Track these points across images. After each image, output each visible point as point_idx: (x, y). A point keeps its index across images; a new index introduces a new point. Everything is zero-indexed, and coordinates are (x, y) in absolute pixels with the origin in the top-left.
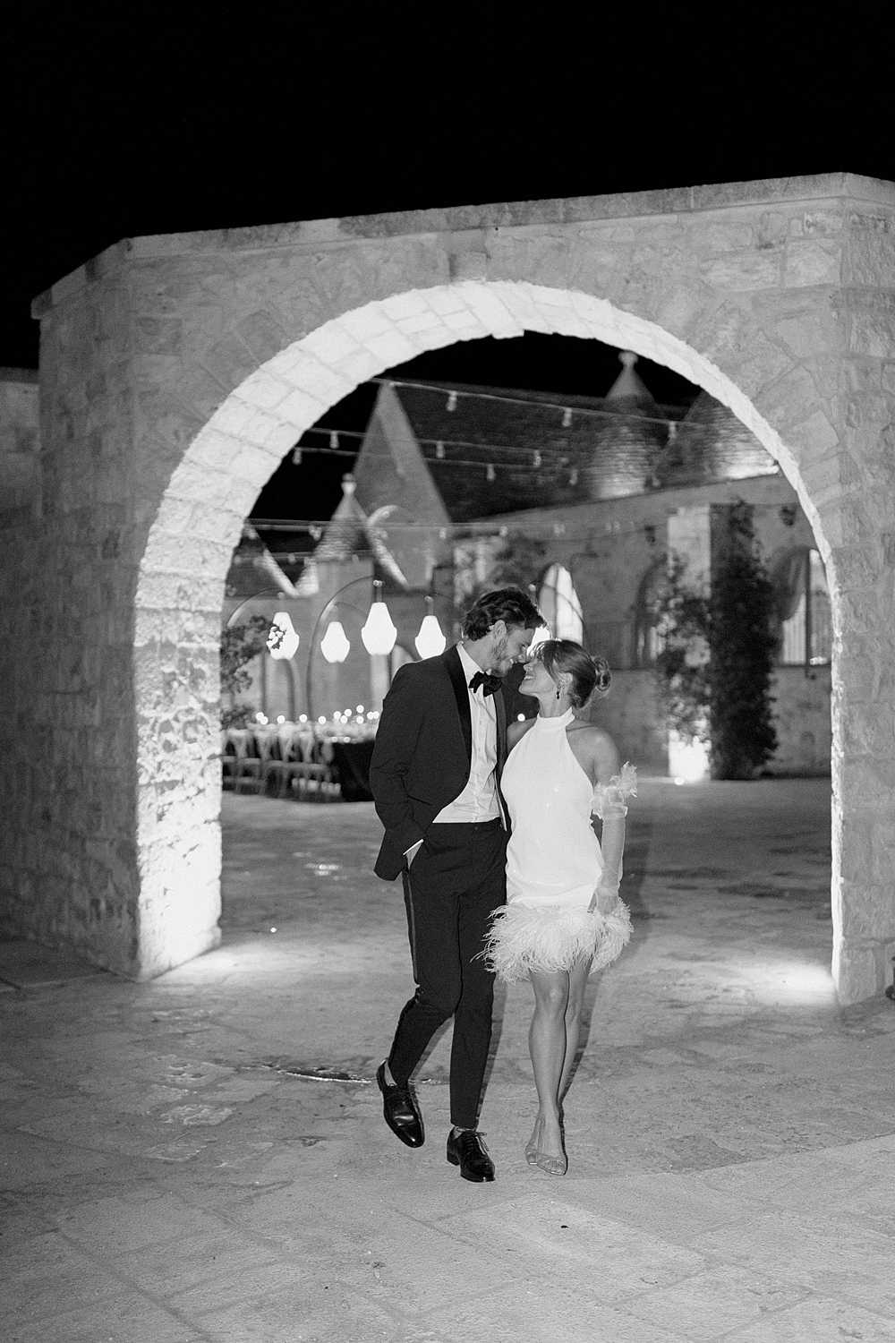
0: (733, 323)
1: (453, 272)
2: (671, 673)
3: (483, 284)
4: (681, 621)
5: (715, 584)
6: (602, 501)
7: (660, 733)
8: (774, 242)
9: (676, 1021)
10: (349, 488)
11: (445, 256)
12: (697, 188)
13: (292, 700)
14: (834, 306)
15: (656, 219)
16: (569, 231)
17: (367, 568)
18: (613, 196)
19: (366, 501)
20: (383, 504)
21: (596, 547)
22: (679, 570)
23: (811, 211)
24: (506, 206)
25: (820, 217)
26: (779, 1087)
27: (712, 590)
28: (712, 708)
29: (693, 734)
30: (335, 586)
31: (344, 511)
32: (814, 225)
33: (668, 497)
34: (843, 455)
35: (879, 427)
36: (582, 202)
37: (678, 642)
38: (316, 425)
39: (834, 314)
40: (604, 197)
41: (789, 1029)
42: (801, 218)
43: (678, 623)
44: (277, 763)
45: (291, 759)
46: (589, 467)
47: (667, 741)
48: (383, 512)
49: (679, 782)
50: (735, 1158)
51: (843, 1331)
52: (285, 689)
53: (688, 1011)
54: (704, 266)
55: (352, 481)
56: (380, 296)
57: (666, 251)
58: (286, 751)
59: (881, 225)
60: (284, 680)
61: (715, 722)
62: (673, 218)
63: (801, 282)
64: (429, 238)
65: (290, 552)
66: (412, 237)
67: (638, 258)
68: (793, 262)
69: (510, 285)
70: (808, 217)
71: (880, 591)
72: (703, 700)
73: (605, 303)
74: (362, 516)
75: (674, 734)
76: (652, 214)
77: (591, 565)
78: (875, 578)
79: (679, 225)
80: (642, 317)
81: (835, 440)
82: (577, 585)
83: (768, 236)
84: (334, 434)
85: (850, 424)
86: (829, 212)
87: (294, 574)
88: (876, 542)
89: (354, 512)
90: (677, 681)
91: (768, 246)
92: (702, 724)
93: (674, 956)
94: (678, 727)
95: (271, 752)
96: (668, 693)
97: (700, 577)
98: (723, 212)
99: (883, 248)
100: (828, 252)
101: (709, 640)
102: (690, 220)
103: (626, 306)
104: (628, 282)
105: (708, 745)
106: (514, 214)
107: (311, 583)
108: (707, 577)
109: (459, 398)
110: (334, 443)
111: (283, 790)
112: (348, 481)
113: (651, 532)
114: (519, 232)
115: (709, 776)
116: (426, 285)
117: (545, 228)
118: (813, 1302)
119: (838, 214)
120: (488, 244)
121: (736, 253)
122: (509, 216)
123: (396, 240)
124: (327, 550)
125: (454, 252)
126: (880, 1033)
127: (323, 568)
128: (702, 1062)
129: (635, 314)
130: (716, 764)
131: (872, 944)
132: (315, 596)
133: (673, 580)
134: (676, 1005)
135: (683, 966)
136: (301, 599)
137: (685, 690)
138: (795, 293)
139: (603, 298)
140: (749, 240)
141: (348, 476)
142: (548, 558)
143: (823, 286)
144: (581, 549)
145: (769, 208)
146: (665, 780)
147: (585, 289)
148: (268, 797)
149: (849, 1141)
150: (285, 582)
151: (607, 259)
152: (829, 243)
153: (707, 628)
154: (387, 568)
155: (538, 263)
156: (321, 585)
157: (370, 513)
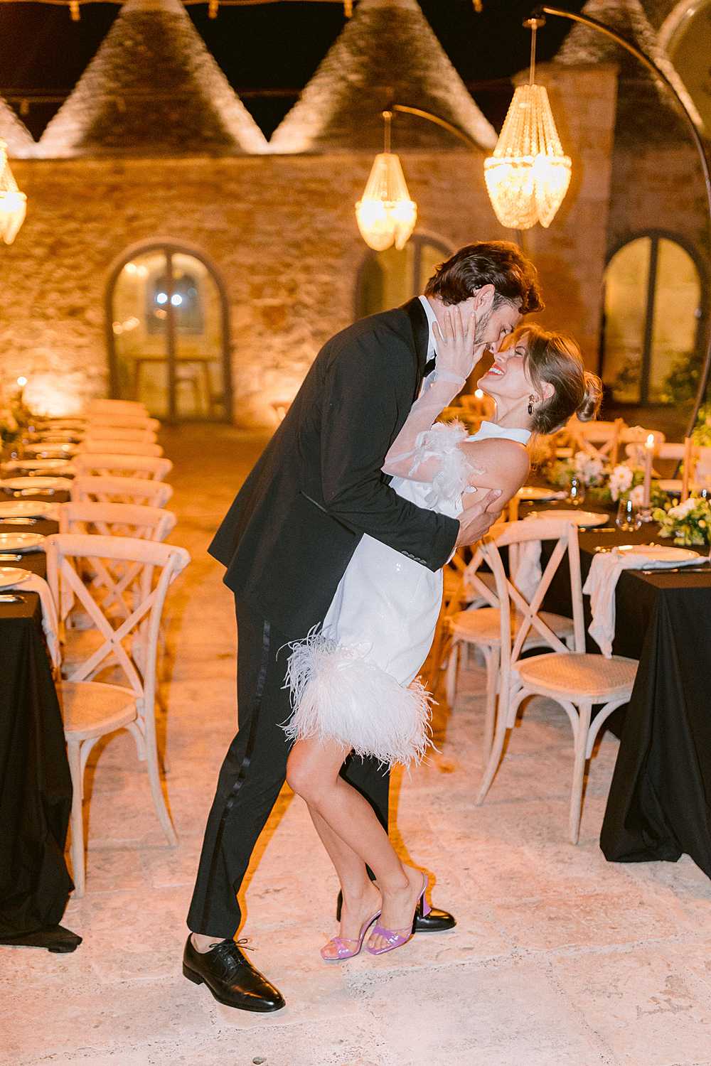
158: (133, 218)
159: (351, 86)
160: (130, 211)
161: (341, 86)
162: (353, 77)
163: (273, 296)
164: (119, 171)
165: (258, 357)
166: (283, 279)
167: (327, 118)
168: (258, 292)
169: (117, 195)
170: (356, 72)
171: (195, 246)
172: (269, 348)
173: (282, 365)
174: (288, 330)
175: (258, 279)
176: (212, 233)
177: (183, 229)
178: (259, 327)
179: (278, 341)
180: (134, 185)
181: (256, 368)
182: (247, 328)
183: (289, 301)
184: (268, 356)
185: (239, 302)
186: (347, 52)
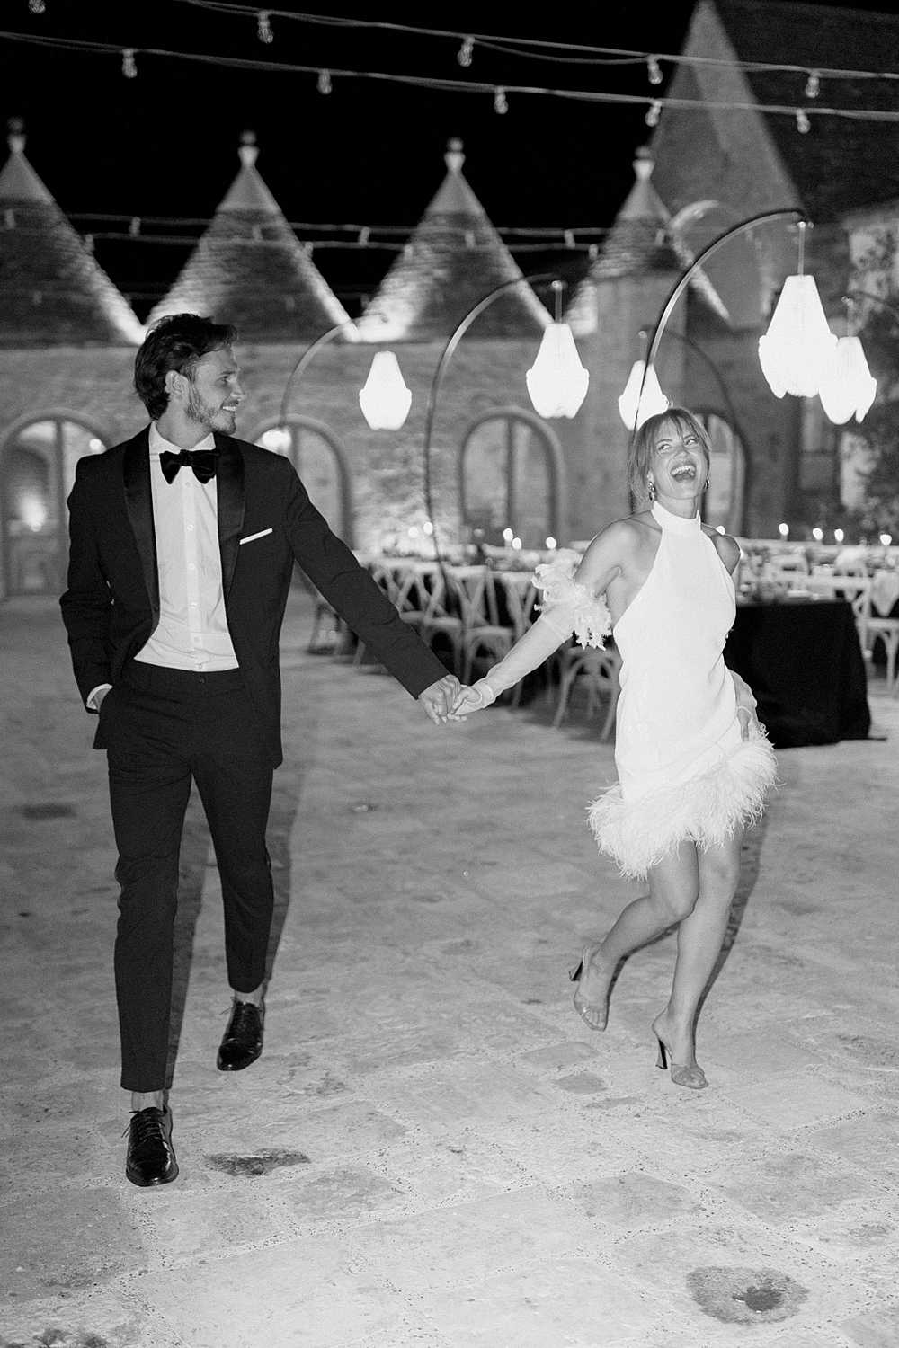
10: (644, 169)
19: (669, 191)
20: (695, 197)
31: (637, 206)
48: (696, 210)
52: (541, 484)
55: (648, 158)
60: (541, 469)
74: (664, 214)
89: (654, 210)
107: (583, 318)
112: (644, 159)
124: (609, 268)
127: (607, 288)
132: (592, 335)
141: (643, 151)
154: (702, 294)
156: (602, 318)
157: (674, 213)
158: (265, 398)
159: (437, 280)
160: (262, 391)
161: (427, 280)
162: (440, 273)
163: (390, 467)
164: (252, 356)
165: (378, 523)
166: (399, 452)
167: (420, 307)
168: (376, 464)
169: (250, 377)
170: (439, 268)
171: (319, 423)
172: (387, 514)
173: (398, 529)
174: (403, 498)
175: (376, 453)
176: (335, 412)
177: (310, 408)
178: (379, 495)
179: (395, 508)
180: (266, 368)
181: (376, 532)
182: (368, 497)
183: (405, 471)
184: (386, 522)
185: (360, 473)
186: (428, 249)
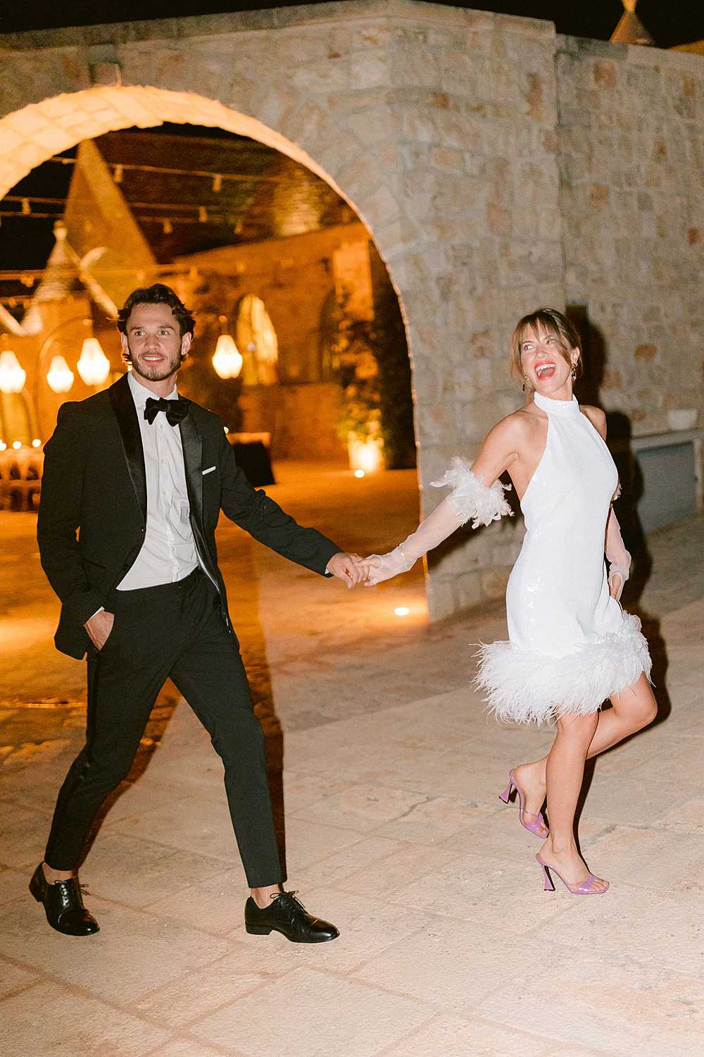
0: (315, 117)
1: (94, 78)
2: (345, 385)
3: (118, 89)
4: (352, 339)
5: (377, 308)
6: (285, 238)
7: (341, 434)
8: (341, 52)
9: (313, 643)
10: (60, 233)
11: (86, 67)
12: (279, 9)
13: (29, 426)
14: (389, 103)
15: (250, 34)
16: (182, 45)
17: (83, 307)
18: (215, 17)
19: (77, 243)
20: (95, 246)
21: (283, 278)
22: (347, 297)
23: (366, 28)
24: (130, 24)
25: (372, 32)
26: (372, 677)
27: (375, 313)
28: (382, 411)
29: (367, 434)
30: (56, 323)
31: (59, 255)
32: (369, 38)
33: (336, 232)
34: (403, 219)
35: (430, 196)
36: (191, 20)
37: (350, 358)
38: (8, 195)
39: (389, 111)
40: (207, 16)
41: (388, 641)
42: (359, 33)
43: (349, 341)
44: (16, 483)
45: (29, 479)
46: (269, 207)
47: (346, 441)
48: (95, 254)
49: (359, 474)
50: (330, 720)
51: (369, 799)
52: (21, 418)
53: (321, 637)
54: (289, 72)
55: (62, 227)
56: (37, 99)
57: (259, 61)
58: (24, 472)
59: (421, 37)
60: (20, 411)
61: (385, 423)
62: (263, 33)
63: (363, 85)
64: (71, 50)
65: (9, 296)
66: (58, 50)
67: (239, 66)
68: (356, 69)
69: (139, 89)
70: (365, 33)
71: (438, 321)
72: (372, 405)
73: (216, 103)
74: (75, 259)
75: (352, 435)
76: (246, 30)
77: (280, 295)
78: (434, 312)
79: (267, 39)
80: (245, 114)
81: (397, 208)
82: (270, 311)
83: (336, 49)
84: (25, 203)
85: (407, 195)
86: (381, 28)
87: (19, 314)
88: (433, 284)
89: (67, 255)
90: (351, 391)
91: (336, 56)
92: (374, 425)
93: (322, 602)
94: (355, 429)
95: (12, 473)
96: (344, 401)
97: (363, 302)
98: (300, 28)
99: (423, 56)
100: (380, 59)
101: (375, 355)
102: (276, 35)
103: (232, 105)
104: (232, 85)
105: (381, 442)
106: (138, 31)
107: (35, 322)
108: (370, 302)
109: (124, 171)
110: (26, 209)
111: (25, 504)
112: (58, 227)
113: (326, 263)
114: (142, 45)
115: (384, 467)
116: (72, 89)
117: (164, 42)
118: (356, 788)
119: (387, 29)
120: (119, 55)
121: (311, 62)
122: (133, 33)
123: (46, 52)
124: (46, 293)
125: (93, 63)
126: (450, 637)
127: (44, 308)
128: (323, 666)
129: (240, 111)
130: (387, 458)
131: (447, 578)
132: (39, 334)
133: (342, 306)
134: (313, 633)
135: (324, 608)
136: (27, 337)
137: (358, 398)
138: (359, 94)
139: (214, 99)
140: (322, 51)
141: (58, 223)
142: (243, 289)
143: (380, 88)
144: (267, 281)
145: (334, 25)
146: (345, 473)
147: (198, 92)
148: (13, 511)
149: (407, 702)
150: (11, 322)
151: (214, 67)
152: (381, 53)
153: (373, 345)
155: (161, 71)
156: (44, 323)
157: (82, 255)
